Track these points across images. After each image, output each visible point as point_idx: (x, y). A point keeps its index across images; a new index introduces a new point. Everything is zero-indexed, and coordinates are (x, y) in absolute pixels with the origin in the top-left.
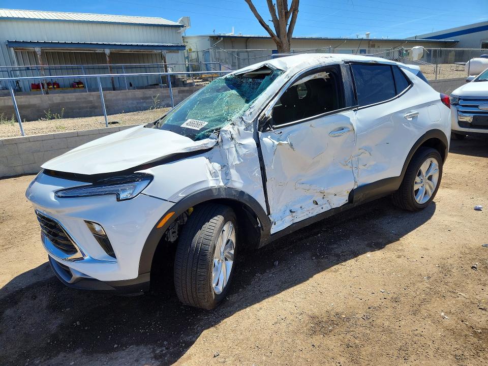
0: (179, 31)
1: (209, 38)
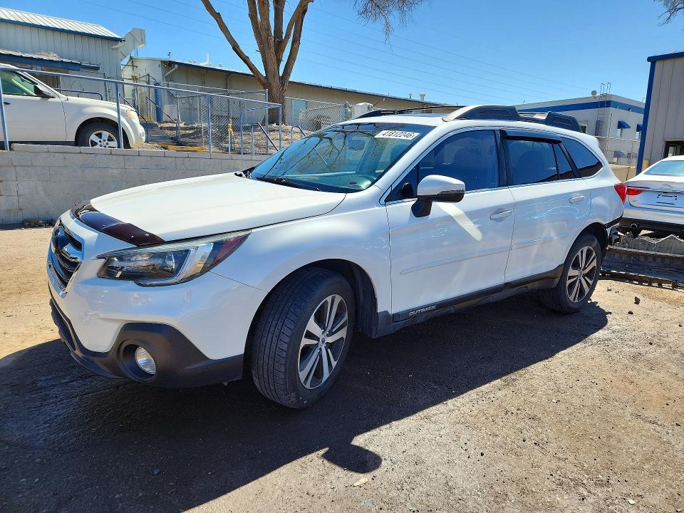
0: (114, 47)
1: (160, 63)
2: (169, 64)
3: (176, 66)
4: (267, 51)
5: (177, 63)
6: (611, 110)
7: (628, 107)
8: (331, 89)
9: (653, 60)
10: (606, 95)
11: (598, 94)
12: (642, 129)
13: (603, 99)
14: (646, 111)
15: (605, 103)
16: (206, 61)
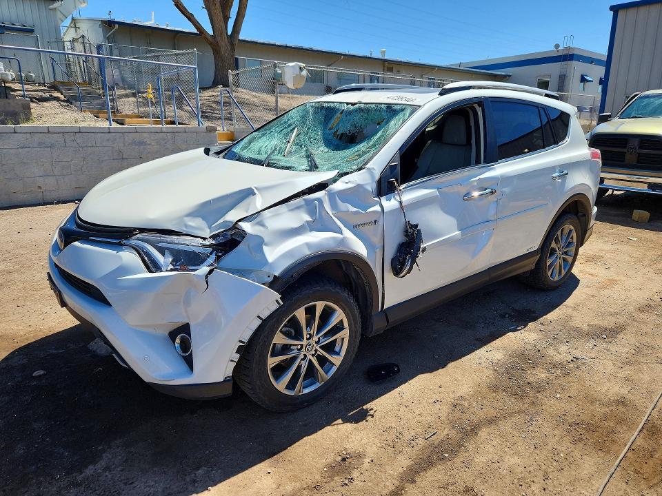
0: (51, 7)
1: (100, 23)
2: (109, 24)
3: (117, 26)
4: (212, 8)
5: (118, 23)
6: (574, 63)
7: (591, 60)
8: (286, 47)
9: (615, 9)
10: (568, 48)
11: (561, 48)
12: (604, 82)
13: (565, 53)
14: (608, 64)
15: (568, 57)
16: (151, 21)
